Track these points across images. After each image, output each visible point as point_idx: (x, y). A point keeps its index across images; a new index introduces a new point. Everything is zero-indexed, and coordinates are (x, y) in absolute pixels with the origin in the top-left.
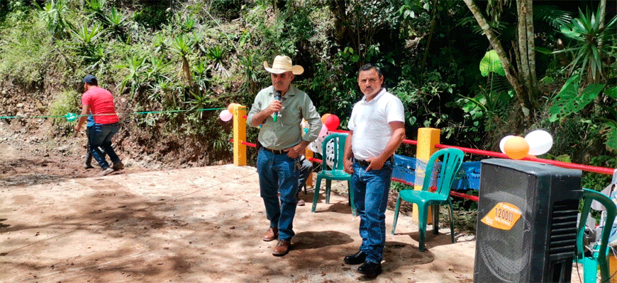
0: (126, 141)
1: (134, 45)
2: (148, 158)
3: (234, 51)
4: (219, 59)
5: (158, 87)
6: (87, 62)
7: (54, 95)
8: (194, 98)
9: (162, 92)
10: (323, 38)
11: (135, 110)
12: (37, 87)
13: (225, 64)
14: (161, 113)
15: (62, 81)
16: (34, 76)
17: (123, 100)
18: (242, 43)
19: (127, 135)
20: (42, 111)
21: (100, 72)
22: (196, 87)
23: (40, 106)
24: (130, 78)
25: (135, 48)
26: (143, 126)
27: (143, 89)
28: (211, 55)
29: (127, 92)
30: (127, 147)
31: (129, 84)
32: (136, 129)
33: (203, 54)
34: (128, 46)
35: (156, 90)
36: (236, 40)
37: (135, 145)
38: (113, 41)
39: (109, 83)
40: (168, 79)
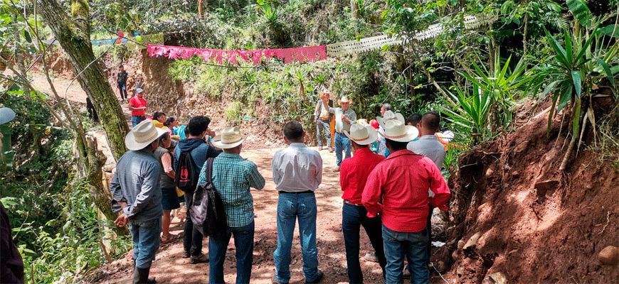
0: (267, 132)
1: (272, 73)
2: (279, 141)
3: (331, 76)
4: (322, 82)
5: (287, 101)
6: (247, 84)
7: (227, 104)
8: (306, 107)
9: (288, 104)
10: (389, 68)
11: (273, 114)
12: (218, 98)
13: (325, 85)
14: (287, 116)
15: (232, 95)
16: (216, 92)
17: (267, 107)
18: (337, 71)
19: (268, 128)
20: (220, 113)
21: (254, 91)
22: (308, 100)
23: (219, 110)
24: (271, 95)
25: (272, 75)
26: (277, 123)
27: (277, 101)
28: (317, 79)
29: (269, 103)
30: (268, 135)
31: (270, 98)
32: (273, 125)
33: (313, 79)
34: (269, 74)
35: (285, 102)
36: (334, 69)
37: (272, 134)
38: (260, 71)
39: (258, 97)
40: (292, 95)
